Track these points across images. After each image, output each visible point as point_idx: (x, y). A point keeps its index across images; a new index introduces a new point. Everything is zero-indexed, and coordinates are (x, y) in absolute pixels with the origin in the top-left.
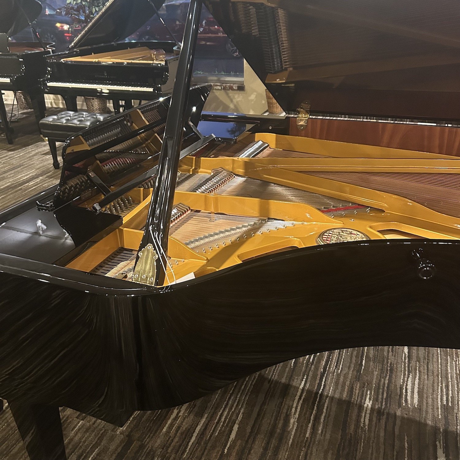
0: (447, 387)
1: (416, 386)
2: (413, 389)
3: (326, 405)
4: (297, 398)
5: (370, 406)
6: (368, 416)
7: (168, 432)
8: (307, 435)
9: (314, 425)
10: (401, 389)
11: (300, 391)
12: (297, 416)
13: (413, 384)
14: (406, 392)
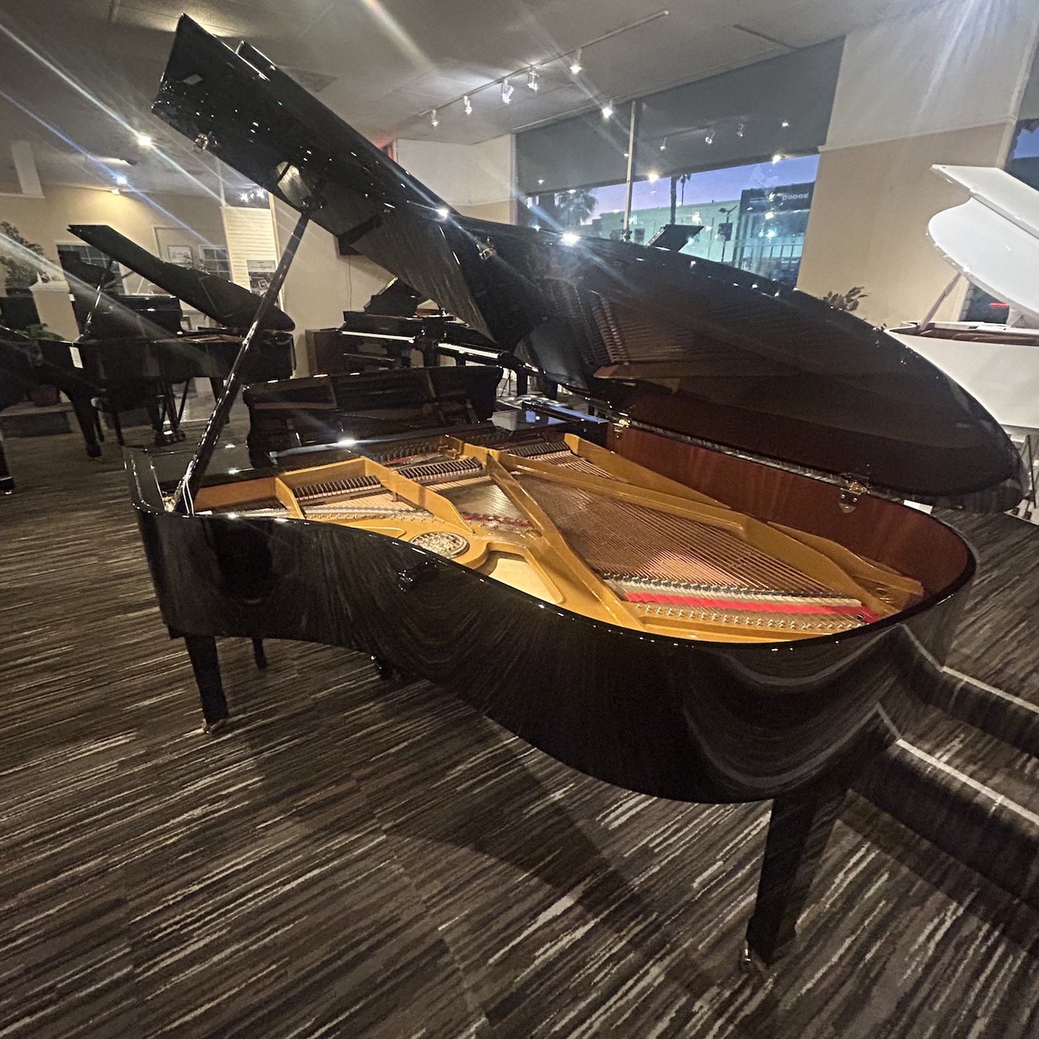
0: (677, 831)
1: (638, 809)
2: (630, 809)
3: (511, 772)
4: (490, 750)
5: (556, 799)
6: (542, 807)
7: (347, 717)
8: (458, 789)
9: (475, 784)
10: (615, 802)
11: (500, 745)
12: (470, 766)
13: (636, 805)
14: (617, 808)
